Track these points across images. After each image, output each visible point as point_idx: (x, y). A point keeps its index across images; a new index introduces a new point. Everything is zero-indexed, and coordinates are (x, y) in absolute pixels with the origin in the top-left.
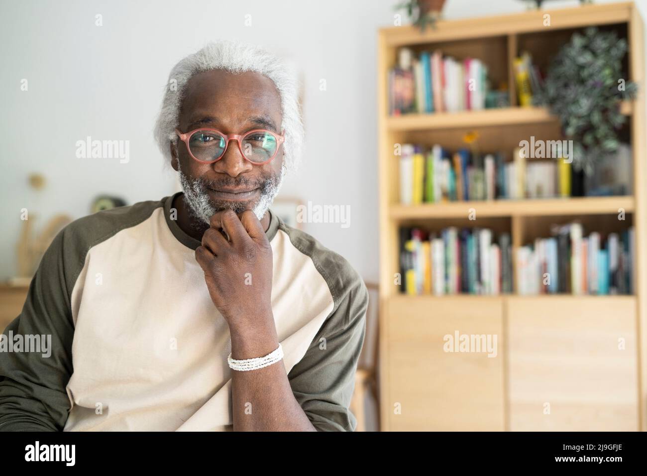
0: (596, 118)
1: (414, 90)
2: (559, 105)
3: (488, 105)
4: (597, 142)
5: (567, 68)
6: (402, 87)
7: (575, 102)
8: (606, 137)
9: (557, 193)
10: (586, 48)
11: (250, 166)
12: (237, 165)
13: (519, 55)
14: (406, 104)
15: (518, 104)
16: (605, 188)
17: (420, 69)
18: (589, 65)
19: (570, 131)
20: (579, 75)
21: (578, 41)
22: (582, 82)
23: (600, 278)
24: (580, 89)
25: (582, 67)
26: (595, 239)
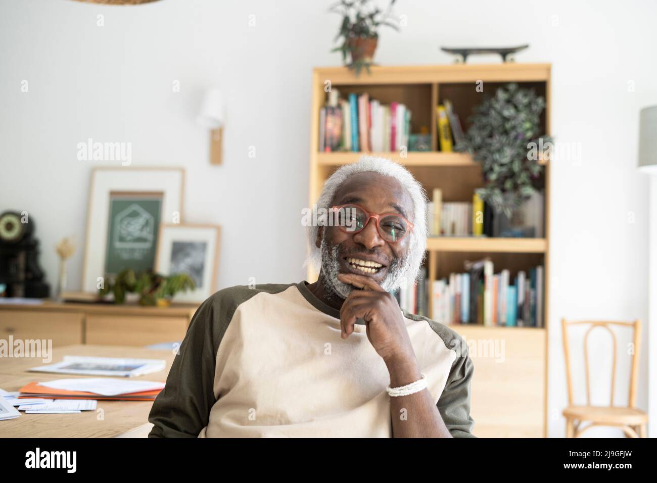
0: (516, 167)
1: (342, 128)
2: (483, 152)
3: (411, 148)
4: (516, 187)
5: (494, 119)
6: (332, 125)
7: (500, 151)
8: (524, 184)
9: (470, 233)
10: (509, 101)
11: (382, 242)
12: (374, 240)
13: (441, 103)
14: (335, 141)
15: (439, 149)
16: (517, 229)
17: (348, 109)
18: (514, 118)
19: (493, 177)
20: (503, 126)
21: (501, 95)
22: (506, 132)
23: (508, 311)
24: (504, 139)
25: (506, 119)
26: (505, 275)
